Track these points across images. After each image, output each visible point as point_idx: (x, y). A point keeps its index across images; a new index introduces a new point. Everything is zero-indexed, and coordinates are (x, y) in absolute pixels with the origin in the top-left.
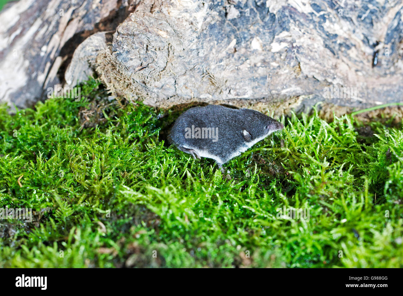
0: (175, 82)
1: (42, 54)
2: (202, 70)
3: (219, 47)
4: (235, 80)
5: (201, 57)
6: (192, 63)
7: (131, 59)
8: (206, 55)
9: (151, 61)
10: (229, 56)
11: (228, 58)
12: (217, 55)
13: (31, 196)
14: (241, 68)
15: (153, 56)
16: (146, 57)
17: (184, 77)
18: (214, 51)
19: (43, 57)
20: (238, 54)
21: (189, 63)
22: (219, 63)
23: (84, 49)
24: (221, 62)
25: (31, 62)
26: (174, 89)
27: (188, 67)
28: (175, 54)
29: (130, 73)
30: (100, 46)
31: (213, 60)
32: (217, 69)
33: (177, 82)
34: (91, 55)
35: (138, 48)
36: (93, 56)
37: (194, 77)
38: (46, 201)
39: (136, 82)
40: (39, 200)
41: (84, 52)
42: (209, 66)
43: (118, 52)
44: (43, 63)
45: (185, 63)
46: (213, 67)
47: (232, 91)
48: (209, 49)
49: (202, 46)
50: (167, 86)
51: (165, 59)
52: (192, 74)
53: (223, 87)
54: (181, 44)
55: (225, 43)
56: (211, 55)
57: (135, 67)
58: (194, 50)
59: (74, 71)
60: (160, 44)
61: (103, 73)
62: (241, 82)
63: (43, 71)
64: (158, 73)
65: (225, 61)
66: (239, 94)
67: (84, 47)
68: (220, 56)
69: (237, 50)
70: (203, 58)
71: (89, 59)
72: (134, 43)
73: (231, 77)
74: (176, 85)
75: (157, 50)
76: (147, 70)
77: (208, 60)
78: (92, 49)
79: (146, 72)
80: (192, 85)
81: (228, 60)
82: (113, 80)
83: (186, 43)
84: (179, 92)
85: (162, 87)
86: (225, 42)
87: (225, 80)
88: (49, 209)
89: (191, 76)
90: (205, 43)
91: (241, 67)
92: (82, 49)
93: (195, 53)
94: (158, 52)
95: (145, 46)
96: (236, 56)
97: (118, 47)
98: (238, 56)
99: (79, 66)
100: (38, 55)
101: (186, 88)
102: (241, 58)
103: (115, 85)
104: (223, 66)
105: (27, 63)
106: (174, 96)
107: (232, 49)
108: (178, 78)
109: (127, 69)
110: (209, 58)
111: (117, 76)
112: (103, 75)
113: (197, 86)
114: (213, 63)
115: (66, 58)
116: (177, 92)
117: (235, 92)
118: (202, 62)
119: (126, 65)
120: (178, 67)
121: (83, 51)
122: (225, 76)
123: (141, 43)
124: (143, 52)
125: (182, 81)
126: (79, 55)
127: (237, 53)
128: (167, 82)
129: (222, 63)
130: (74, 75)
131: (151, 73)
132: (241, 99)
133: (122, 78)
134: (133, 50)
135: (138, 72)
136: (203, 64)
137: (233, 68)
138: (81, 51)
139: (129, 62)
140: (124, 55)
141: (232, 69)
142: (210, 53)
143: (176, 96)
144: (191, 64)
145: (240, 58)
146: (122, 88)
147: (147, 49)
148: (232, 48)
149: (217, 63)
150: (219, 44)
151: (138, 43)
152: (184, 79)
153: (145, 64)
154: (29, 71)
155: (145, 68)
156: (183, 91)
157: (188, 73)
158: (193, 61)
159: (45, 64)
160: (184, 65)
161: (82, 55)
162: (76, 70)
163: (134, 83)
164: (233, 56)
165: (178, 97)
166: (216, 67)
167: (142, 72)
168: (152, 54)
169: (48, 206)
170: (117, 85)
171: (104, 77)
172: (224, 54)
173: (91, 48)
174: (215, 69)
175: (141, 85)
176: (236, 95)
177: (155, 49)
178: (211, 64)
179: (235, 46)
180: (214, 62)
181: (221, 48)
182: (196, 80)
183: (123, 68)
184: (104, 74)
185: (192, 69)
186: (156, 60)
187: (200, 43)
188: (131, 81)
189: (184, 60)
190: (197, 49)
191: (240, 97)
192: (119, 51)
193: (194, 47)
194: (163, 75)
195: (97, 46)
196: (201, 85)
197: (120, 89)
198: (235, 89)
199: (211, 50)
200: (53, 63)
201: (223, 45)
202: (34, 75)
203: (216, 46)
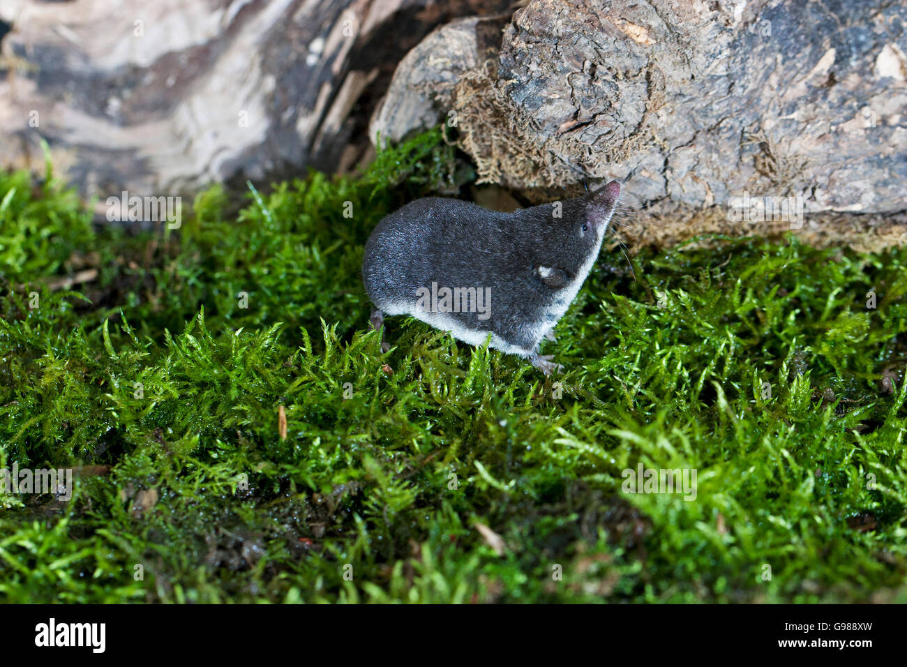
0: (666, 162)
1: (311, 60)
2: (739, 132)
3: (789, 69)
4: (828, 161)
5: (740, 98)
6: (715, 113)
7: (550, 102)
8: (754, 91)
9: (601, 108)
10: (816, 94)
11: (811, 102)
12: (781, 93)
13: (308, 450)
14: (846, 130)
15: (610, 95)
16: (590, 97)
17: (690, 151)
18: (774, 80)
19: (314, 67)
20: (839, 91)
21: (705, 112)
22: (788, 114)
23: (422, 63)
24: (793, 112)
25: (280, 81)
26: (663, 181)
27: (702, 124)
28: (669, 89)
29: (543, 138)
30: (465, 58)
31: (771, 106)
32: (781, 132)
33: (670, 165)
34: (443, 81)
35: (568, 71)
36: (447, 84)
37: (717, 151)
38: (346, 466)
39: (559, 162)
40: (328, 462)
41: (423, 70)
42: (759, 120)
43: (515, 81)
44: (313, 84)
45: (694, 112)
46: (769, 125)
47: (818, 193)
48: (760, 76)
49: (743, 69)
50: (643, 173)
51: (641, 104)
52: (712, 143)
53: (794, 180)
54: (686, 62)
55: (806, 60)
56: (767, 92)
57: (560, 120)
58: (720, 77)
59: (393, 118)
60: (628, 62)
61: (471, 131)
62: (845, 168)
63: (311, 107)
64: (619, 143)
65: (803, 108)
66: (838, 200)
67: (423, 57)
68: (791, 94)
69: (837, 78)
70: (745, 101)
71: (436, 89)
72: (558, 58)
73: (819, 153)
74: (668, 172)
75: (621, 77)
76: (590, 132)
77: (757, 104)
78: (444, 63)
79: (587, 137)
80: (710, 171)
81: (810, 106)
82: (496, 152)
83: (700, 59)
84: (675, 190)
85: (630, 175)
86: (803, 57)
87: (801, 162)
88: (356, 485)
89: (710, 149)
90: (750, 61)
91: (847, 127)
92: (418, 61)
93: (722, 85)
94: (622, 85)
95: (588, 64)
96: (833, 95)
97: (515, 67)
98: (839, 96)
99: (408, 107)
100: (301, 62)
101: (695, 178)
102: (848, 103)
103: (503, 164)
104: (798, 123)
105: (270, 83)
106: (662, 199)
107: (824, 77)
108: (676, 156)
109: (536, 126)
110: (759, 99)
111: (509, 143)
112: (470, 136)
113: (724, 175)
114: (770, 113)
115: (373, 75)
116: (669, 190)
117: (826, 197)
118: (740, 111)
119: (534, 115)
120: (675, 122)
121: (420, 67)
122: (802, 151)
123: (579, 57)
124: (581, 81)
125: (683, 161)
126: (409, 77)
127: (836, 88)
128: (644, 162)
129: (795, 115)
130: (393, 128)
131: (601, 140)
132: (842, 214)
133: (523, 149)
134: (555, 78)
135: (566, 136)
136: (743, 116)
137: (824, 130)
138: (413, 67)
139: (542, 109)
140: (531, 88)
141: (821, 133)
142: (763, 86)
143: (667, 200)
144: (710, 115)
145: (843, 101)
146: (522, 174)
147: (593, 75)
148: (825, 73)
149: (780, 114)
150: (787, 63)
151: (569, 57)
152: (689, 157)
153: (585, 114)
154: (273, 106)
155: (587, 124)
156: (684, 187)
157: (701, 138)
158: (716, 107)
159: (319, 87)
160: (690, 116)
161: (416, 77)
162: (400, 115)
163: (553, 162)
164: (825, 96)
165: (672, 202)
166: (777, 126)
167: (576, 135)
168: (606, 89)
169: (351, 478)
170: (506, 161)
171: (472, 142)
172: (800, 89)
173: (440, 60)
174: (775, 129)
175: (574, 170)
176: (828, 204)
177: (615, 77)
178: (765, 116)
179: (832, 67)
180: (774, 110)
181: (793, 73)
182: (723, 158)
183: (527, 124)
184: (475, 134)
185: (714, 130)
186: (616, 105)
187: (738, 59)
188: (548, 158)
189: (693, 104)
190: (727, 76)
191: (840, 209)
192: (518, 77)
193: (721, 71)
194: (634, 149)
195: (458, 58)
196: (736, 173)
197: (516, 175)
198: (827, 189)
199: (767, 77)
200: (338, 85)
201: (799, 65)
202: (287, 116)
203: (780, 68)
